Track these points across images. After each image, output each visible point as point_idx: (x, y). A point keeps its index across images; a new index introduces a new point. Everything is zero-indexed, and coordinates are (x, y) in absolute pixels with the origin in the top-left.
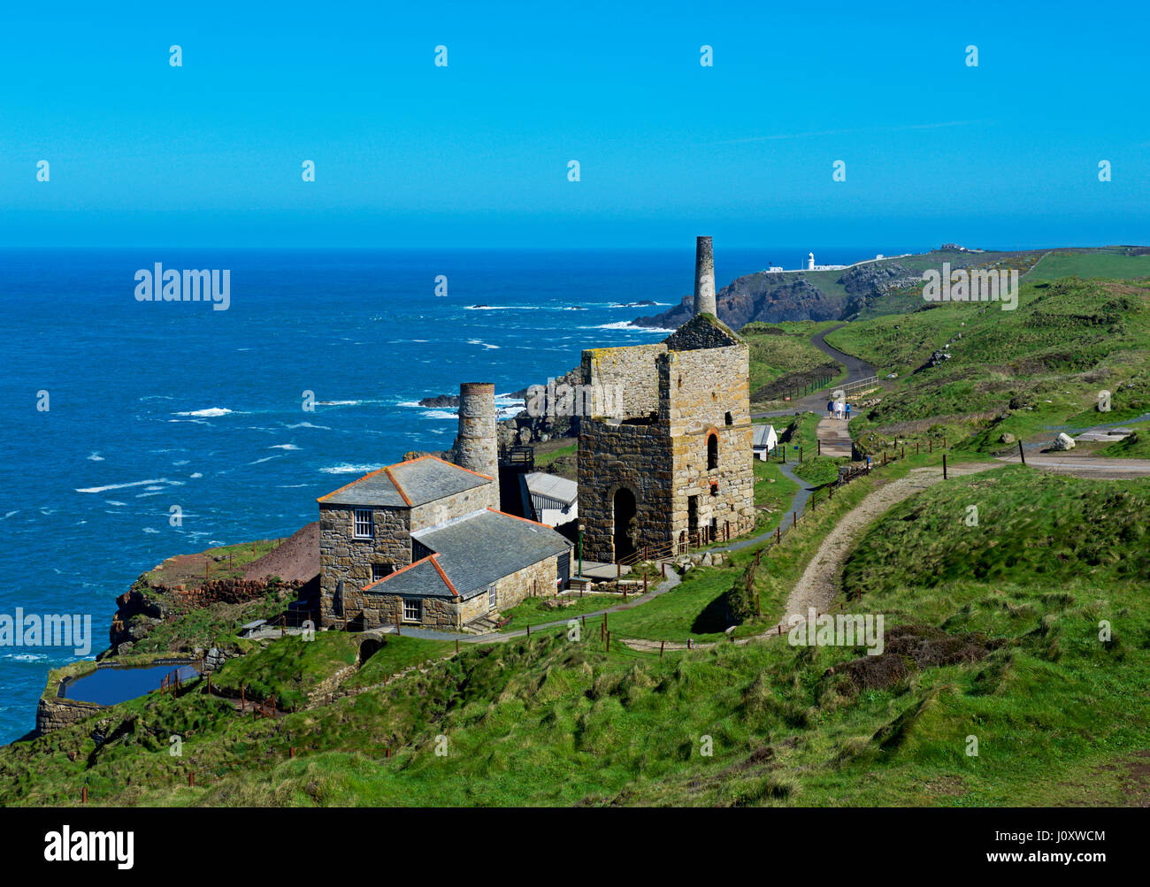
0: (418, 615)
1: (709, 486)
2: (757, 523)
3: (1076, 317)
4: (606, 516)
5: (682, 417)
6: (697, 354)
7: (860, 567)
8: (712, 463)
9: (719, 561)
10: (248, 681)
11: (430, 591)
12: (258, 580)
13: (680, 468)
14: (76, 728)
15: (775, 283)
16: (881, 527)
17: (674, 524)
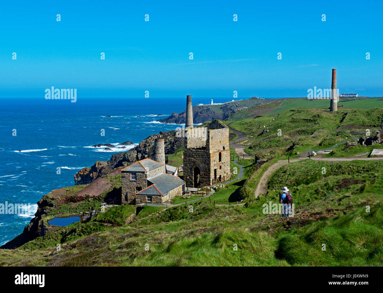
0: (151, 200)
1: (219, 166)
2: (231, 177)
3: (304, 119)
4: (191, 175)
5: (213, 147)
6: (216, 130)
7: (273, 185)
8: (220, 160)
9: (224, 186)
10: (107, 218)
11: (154, 194)
12: (83, 196)
13: (212, 161)
14: (55, 232)
15: (201, 109)
16: (276, 174)
17: (211, 177)
